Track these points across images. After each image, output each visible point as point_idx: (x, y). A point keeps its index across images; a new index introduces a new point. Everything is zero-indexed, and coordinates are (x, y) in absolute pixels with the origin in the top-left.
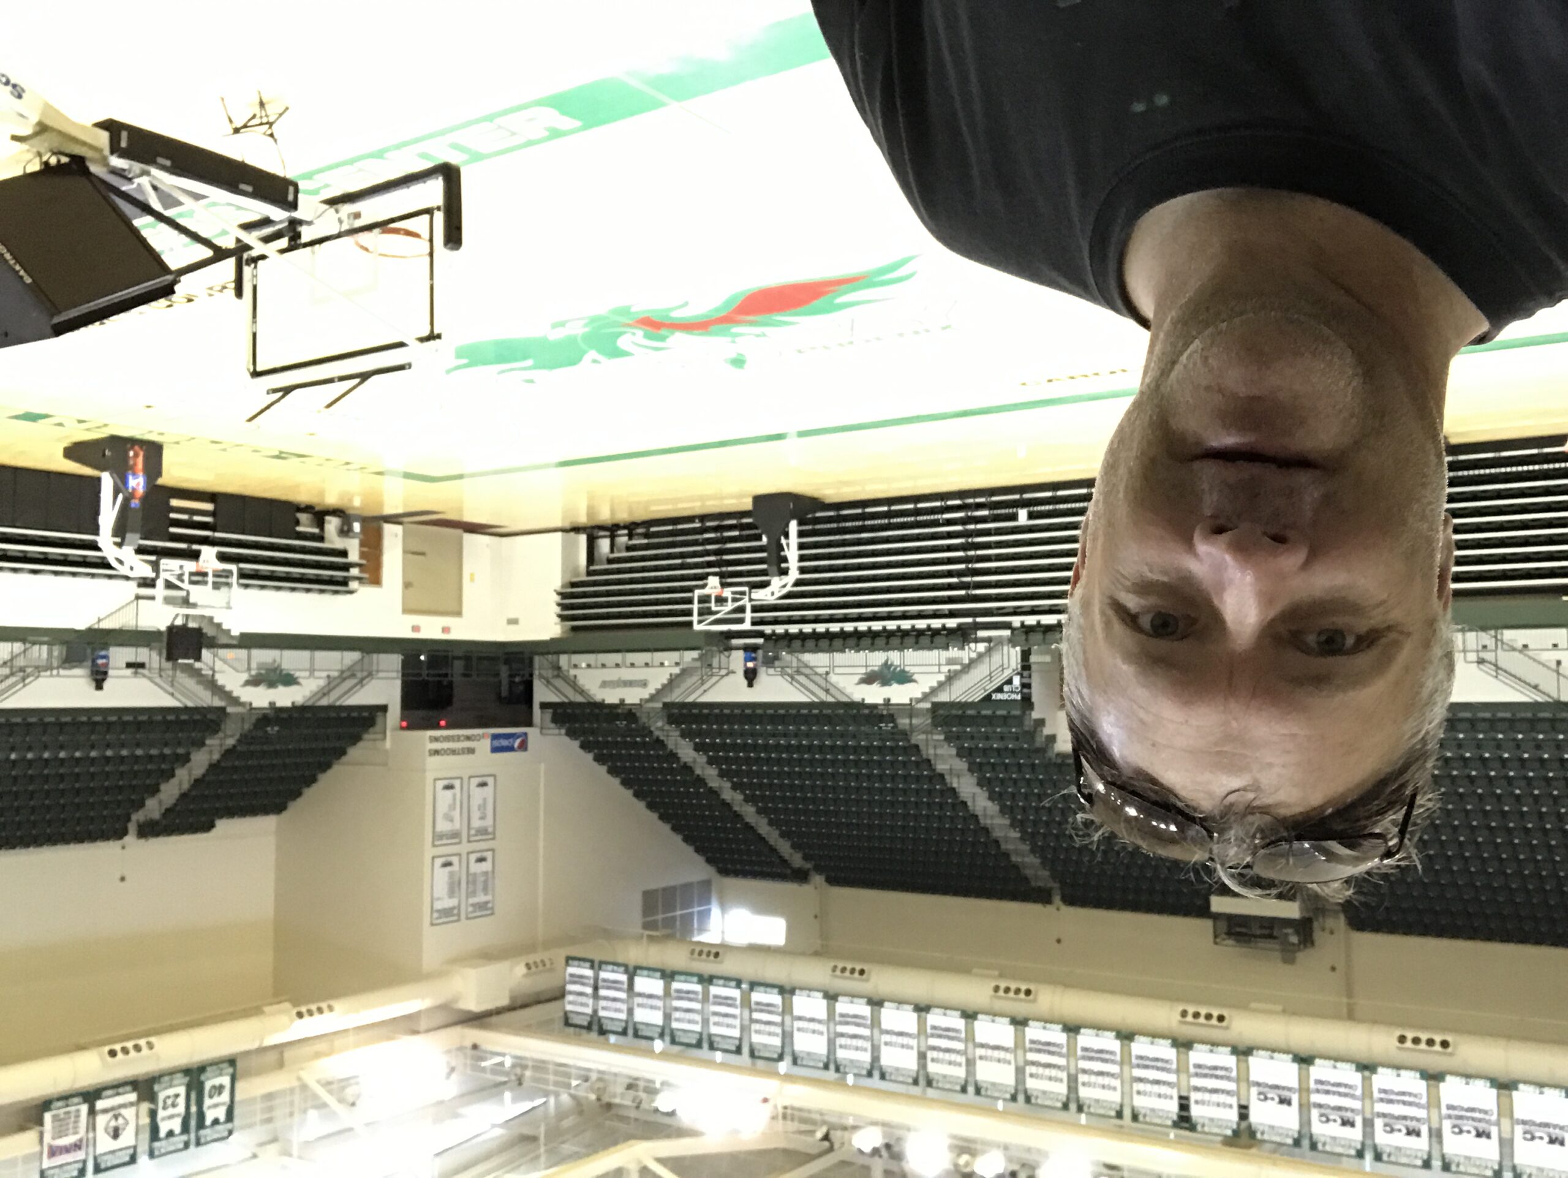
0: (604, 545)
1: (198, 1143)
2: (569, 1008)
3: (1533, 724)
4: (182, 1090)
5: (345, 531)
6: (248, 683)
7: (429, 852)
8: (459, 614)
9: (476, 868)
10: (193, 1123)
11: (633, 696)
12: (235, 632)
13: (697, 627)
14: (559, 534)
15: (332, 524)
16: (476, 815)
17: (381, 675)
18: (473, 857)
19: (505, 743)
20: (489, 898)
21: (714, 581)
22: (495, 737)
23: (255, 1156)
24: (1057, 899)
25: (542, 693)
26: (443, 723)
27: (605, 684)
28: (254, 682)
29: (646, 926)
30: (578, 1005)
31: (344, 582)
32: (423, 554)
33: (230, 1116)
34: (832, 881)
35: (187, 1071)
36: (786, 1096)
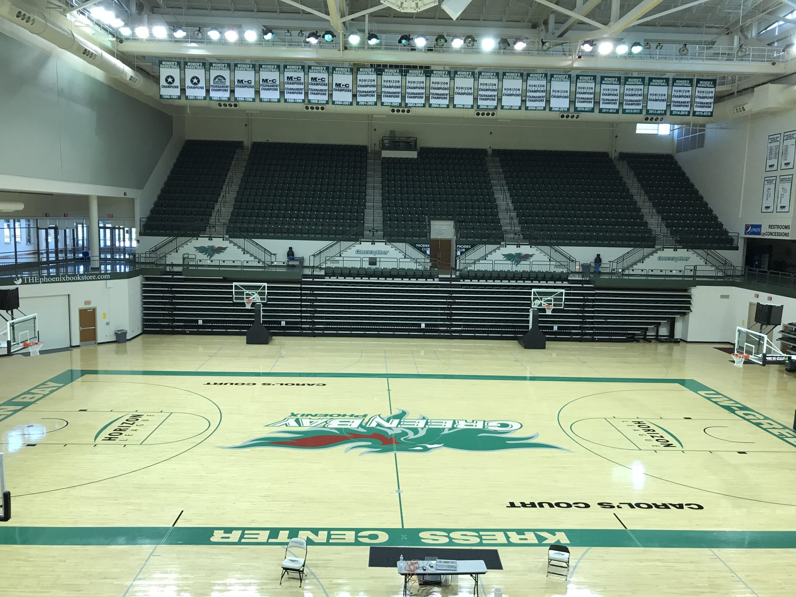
0: (664, 331)
2: (713, 90)
8: (750, 304)
11: (669, 252)
14: (688, 340)
16: (772, 192)
18: (775, 167)
19: (755, 230)
20: (770, 145)
22: (759, 233)
24: (490, 152)
25: (738, 254)
27: (687, 259)
30: (706, 92)
34: (606, 154)
36: (570, 60)
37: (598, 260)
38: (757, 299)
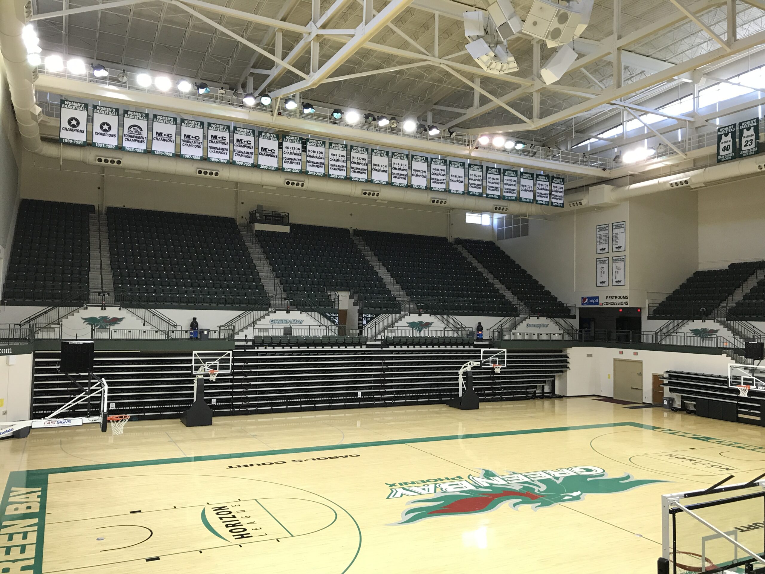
0: (547, 389)
1: (735, 125)
2: (562, 186)
3: (156, 300)
4: (743, 148)
5: (671, 401)
6: (716, 331)
7: (627, 253)
8: (615, 360)
9: (605, 246)
10: (737, 134)
11: (533, 320)
12: (724, 355)
13: (505, 350)
14: (568, 395)
15: (678, 404)
16: (606, 270)
17: (652, 333)
18: (607, 251)
19: (592, 301)
20: (598, 233)
21: (498, 371)
22: (597, 304)
23: (706, 121)
24: (351, 232)
25: (575, 323)
26: (621, 311)
27: (546, 326)
28: (714, 332)
29: (527, 220)
30: (558, 188)
31: (671, 377)
32: (632, 388)
33: (719, 138)
34: (445, 239)
35: (741, 157)
36: (468, 150)
37: (480, 327)
38: (622, 355)
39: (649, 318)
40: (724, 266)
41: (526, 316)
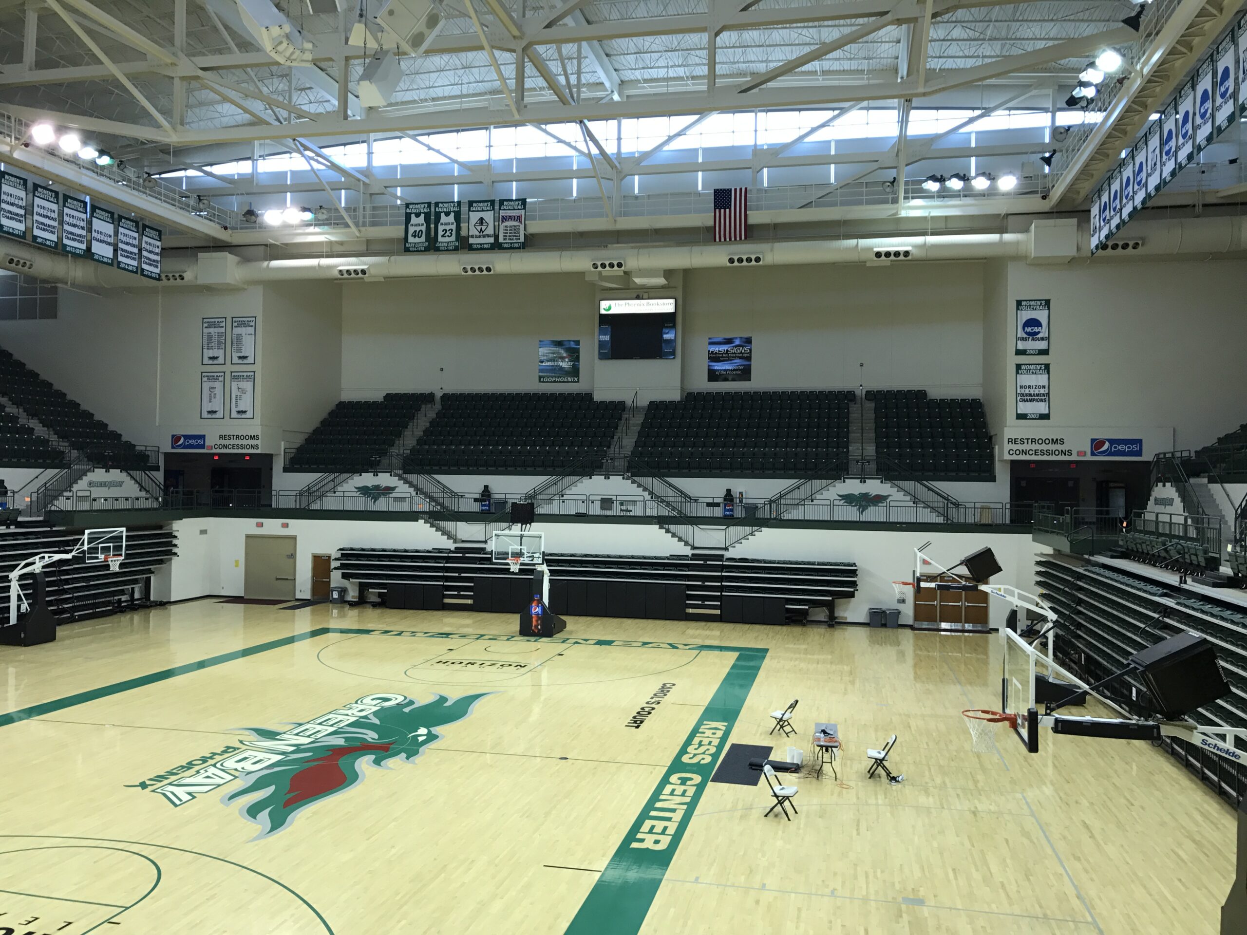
0: (137, 594)
1: (429, 204)
2: (159, 244)
4: (440, 239)
5: (343, 591)
6: (393, 489)
7: (258, 368)
8: (248, 537)
9: (219, 353)
10: (433, 217)
11: (99, 475)
12: (421, 521)
13: (124, 529)
14: (172, 600)
15: (352, 594)
16: (219, 391)
17: (294, 493)
18: (221, 360)
19: (192, 442)
20: (205, 330)
21: (115, 567)
22: (203, 446)
23: (386, 187)
25: (159, 476)
26: (216, 458)
27: (120, 484)
28: (389, 490)
29: (55, 290)
30: (151, 244)
31: (345, 556)
32: (277, 579)
33: (408, 217)
35: (437, 250)
36: (8, 144)
38: (260, 529)
39: (286, 470)
40: (378, 396)
41: (89, 467)
